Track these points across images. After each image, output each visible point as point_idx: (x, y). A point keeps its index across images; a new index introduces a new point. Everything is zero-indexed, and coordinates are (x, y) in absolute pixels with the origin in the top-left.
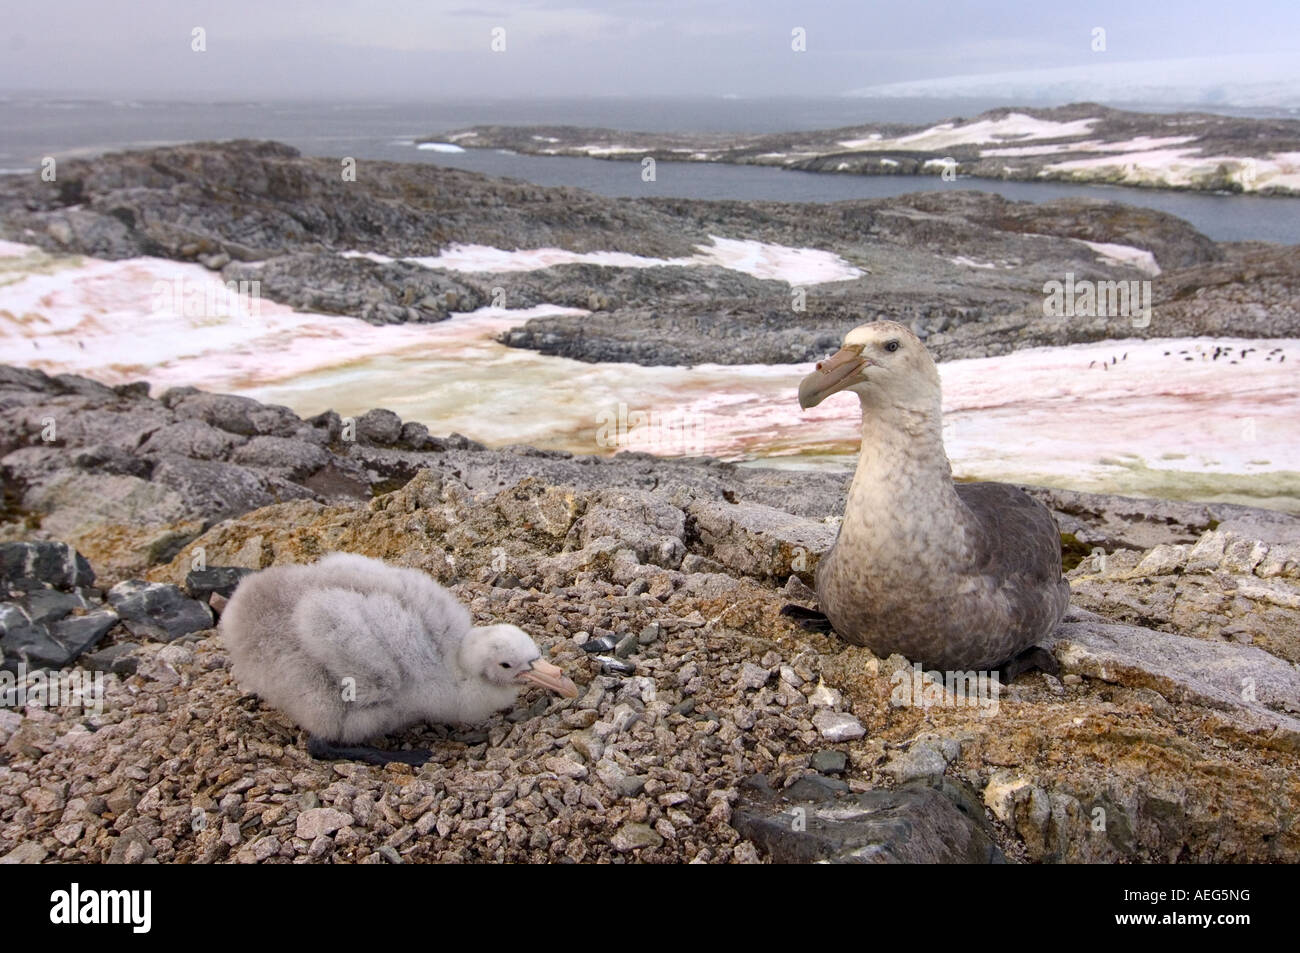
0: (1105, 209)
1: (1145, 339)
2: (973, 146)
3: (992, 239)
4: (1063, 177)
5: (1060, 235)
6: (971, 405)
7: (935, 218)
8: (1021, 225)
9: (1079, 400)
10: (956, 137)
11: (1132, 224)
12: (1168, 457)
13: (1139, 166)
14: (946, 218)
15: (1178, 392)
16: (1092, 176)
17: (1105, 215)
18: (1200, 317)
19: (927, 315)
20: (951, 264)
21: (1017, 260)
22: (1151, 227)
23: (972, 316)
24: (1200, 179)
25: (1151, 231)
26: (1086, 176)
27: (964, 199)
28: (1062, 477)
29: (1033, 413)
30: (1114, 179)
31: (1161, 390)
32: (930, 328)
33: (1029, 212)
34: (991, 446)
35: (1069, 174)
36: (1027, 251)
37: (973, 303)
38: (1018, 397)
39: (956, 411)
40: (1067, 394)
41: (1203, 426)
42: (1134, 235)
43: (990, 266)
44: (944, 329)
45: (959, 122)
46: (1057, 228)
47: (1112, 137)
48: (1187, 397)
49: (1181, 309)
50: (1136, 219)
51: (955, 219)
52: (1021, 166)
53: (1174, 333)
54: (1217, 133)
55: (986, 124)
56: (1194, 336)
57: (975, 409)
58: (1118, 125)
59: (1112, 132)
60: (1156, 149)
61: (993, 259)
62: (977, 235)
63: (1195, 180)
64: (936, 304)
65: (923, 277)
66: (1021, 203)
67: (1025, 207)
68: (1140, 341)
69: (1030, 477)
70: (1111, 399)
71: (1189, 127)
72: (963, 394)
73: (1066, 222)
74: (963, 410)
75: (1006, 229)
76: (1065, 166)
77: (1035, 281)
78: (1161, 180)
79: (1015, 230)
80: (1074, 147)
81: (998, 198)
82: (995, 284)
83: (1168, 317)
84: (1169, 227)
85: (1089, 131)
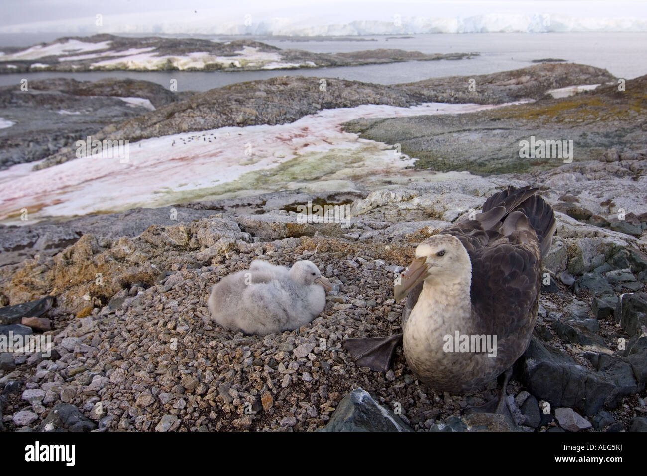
0: (125, 82)
1: (158, 137)
2: (54, 56)
3: (76, 100)
4: (102, 69)
5: (107, 95)
6: (89, 178)
7: (44, 92)
8: (88, 92)
9: (138, 168)
10: (45, 52)
11: (138, 87)
12: (181, 186)
13: (134, 61)
14: (50, 92)
15: (177, 158)
16: (114, 68)
17: (125, 84)
18: (178, 125)
19: (55, 140)
20: (58, 114)
21: (90, 109)
22: (146, 88)
23: (78, 137)
24: (161, 66)
25: (146, 90)
26: (111, 68)
27: (57, 82)
28: (139, 203)
29: (119, 177)
30: (124, 68)
31: (171, 158)
32: (58, 145)
33: (90, 86)
34: (104, 195)
35: (104, 67)
36: (94, 104)
37: (76, 131)
38: (110, 171)
39: (83, 182)
40: (132, 166)
41: (191, 170)
42: (140, 93)
43: (77, 113)
44: (66, 145)
45: (45, 45)
46: (105, 92)
47: (119, 49)
48: (182, 159)
49: (171, 123)
50: (139, 85)
51: (54, 91)
52: (81, 64)
53: (170, 133)
54: (163, 45)
55: (58, 45)
56: (178, 133)
57: (92, 180)
58: (121, 44)
59: (119, 47)
60: (140, 54)
61: (79, 109)
62: (68, 99)
63: (159, 66)
64: (58, 134)
65: (46, 122)
66: (85, 82)
67: (88, 84)
68: (157, 138)
69: (126, 205)
70: (151, 165)
71: (152, 43)
72: (85, 174)
73: (108, 89)
74: (87, 181)
75: (81, 95)
76: (101, 64)
77: (101, 117)
78: (145, 68)
79: (86, 95)
80: (103, 54)
81: (73, 80)
82: (83, 121)
83: (166, 127)
84: (154, 88)
85: (108, 47)
